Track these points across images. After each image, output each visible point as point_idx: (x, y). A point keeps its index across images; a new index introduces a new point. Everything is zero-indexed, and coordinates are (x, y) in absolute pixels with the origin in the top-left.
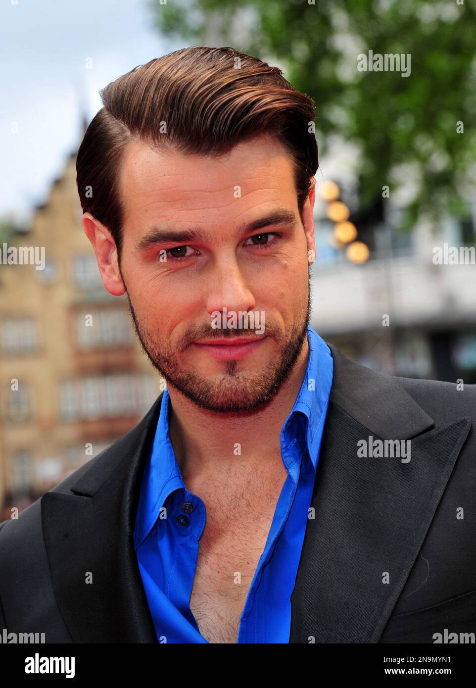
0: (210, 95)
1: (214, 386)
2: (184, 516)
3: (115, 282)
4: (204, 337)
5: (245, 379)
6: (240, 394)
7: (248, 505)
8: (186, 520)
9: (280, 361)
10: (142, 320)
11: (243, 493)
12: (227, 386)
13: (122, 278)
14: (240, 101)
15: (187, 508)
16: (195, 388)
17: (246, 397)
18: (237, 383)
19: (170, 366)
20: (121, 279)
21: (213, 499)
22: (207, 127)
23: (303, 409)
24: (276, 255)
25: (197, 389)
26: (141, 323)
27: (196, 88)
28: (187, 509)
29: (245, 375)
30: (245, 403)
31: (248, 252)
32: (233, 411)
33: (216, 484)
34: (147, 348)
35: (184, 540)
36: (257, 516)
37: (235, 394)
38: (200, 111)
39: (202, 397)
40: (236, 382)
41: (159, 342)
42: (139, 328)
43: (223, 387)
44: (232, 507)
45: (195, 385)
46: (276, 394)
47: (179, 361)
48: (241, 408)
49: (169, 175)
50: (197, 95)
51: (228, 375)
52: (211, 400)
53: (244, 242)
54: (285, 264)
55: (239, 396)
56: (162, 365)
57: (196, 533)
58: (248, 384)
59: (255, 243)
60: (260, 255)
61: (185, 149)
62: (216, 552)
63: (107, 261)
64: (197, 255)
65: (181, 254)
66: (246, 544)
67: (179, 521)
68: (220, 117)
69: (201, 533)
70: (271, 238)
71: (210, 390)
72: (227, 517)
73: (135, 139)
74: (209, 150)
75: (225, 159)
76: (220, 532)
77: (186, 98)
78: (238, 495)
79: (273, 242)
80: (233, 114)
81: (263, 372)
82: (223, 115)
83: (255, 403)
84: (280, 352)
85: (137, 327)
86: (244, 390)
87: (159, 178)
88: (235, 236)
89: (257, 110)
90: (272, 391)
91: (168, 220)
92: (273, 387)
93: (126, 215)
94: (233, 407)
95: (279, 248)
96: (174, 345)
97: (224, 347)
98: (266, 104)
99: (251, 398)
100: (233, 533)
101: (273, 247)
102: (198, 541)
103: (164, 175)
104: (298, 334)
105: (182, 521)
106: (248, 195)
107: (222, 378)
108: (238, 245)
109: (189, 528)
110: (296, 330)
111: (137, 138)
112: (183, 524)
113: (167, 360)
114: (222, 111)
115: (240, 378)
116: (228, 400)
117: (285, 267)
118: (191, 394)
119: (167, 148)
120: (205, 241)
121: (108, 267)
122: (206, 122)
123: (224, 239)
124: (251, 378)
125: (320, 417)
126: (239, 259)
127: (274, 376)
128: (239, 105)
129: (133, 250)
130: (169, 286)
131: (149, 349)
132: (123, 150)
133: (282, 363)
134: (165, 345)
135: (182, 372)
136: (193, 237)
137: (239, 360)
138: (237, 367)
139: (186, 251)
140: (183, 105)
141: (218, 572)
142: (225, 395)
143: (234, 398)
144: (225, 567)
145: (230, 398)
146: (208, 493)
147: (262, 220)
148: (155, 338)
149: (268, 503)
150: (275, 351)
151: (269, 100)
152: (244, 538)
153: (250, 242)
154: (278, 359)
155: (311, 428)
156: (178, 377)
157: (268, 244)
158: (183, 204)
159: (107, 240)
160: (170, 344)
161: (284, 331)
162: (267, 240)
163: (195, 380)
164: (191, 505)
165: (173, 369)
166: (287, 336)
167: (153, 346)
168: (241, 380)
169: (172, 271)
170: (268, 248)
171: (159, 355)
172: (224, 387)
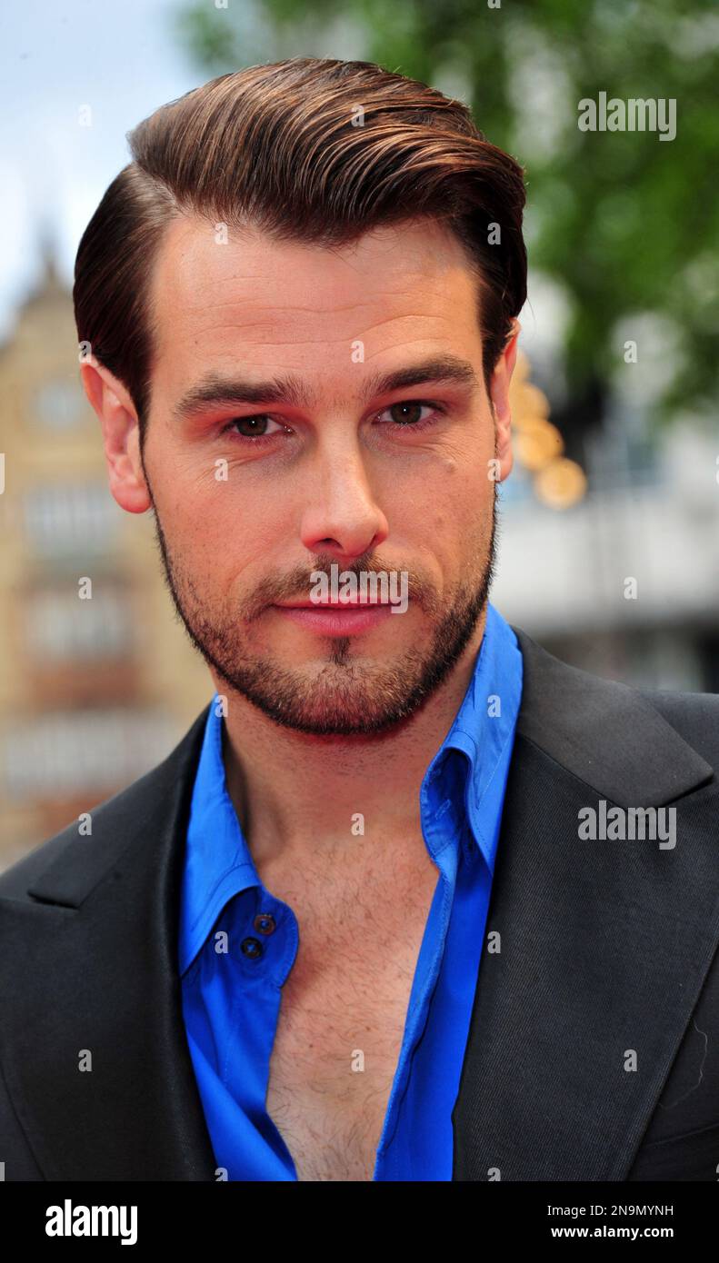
0: (329, 132)
1: (306, 684)
2: (257, 940)
3: (132, 487)
4: (294, 593)
5: (365, 674)
6: (352, 700)
7: (368, 916)
8: (259, 946)
9: (431, 649)
10: (181, 556)
11: (358, 894)
12: (331, 684)
13: (145, 476)
14: (384, 145)
15: (264, 924)
16: (270, 689)
17: (364, 707)
18: (349, 679)
19: (224, 648)
20: (143, 476)
21: (301, 904)
22: (319, 190)
23: (463, 744)
24: (434, 446)
25: (273, 691)
26: (177, 562)
27: (305, 115)
28: (263, 927)
29: (365, 665)
30: (361, 720)
31: (381, 435)
32: (339, 733)
33: (309, 875)
34: (185, 611)
35: (253, 985)
36: (384, 937)
37: (344, 701)
38: (309, 157)
39: (282, 706)
40: (347, 679)
41: (209, 601)
42: (173, 574)
43: (322, 686)
44: (338, 920)
45: (269, 684)
46: (421, 708)
47: (244, 639)
48: (353, 728)
49: (243, 277)
50: (306, 128)
51: (333, 663)
52: (299, 711)
53: (375, 415)
54: (450, 465)
55: (352, 704)
56: (211, 645)
57: (277, 974)
58: (369, 684)
59: (397, 421)
60: (401, 443)
61: (275, 231)
62: (307, 1005)
63: (120, 448)
64: (286, 434)
65: (255, 431)
66: (365, 993)
67: (244, 949)
68: (344, 173)
69: (286, 973)
70: (426, 412)
71: (298, 692)
72: (328, 938)
73: (186, 212)
74: (320, 232)
75: (348, 252)
76: (315, 970)
77: (284, 135)
78: (349, 898)
79: (429, 422)
80: (370, 166)
81: (399, 665)
82: (351, 168)
83: (380, 721)
84: (432, 632)
85: (168, 571)
86: (360, 694)
87: (223, 282)
88: (359, 398)
89: (415, 163)
90: (414, 702)
91: (237, 361)
92: (415, 693)
93: (158, 352)
94: (339, 724)
95: (438, 433)
96: (236, 607)
97: (331, 611)
98: (432, 156)
99: (374, 709)
100: (340, 970)
101: (429, 430)
102: (281, 988)
103: (235, 277)
104: (469, 600)
105: (250, 948)
106: (389, 323)
107: (323, 668)
108: (362, 420)
109: (263, 964)
110: (464, 592)
111: (189, 208)
112: (251, 955)
113: (221, 637)
114: (350, 161)
115: (356, 670)
116: (330, 711)
117: (451, 470)
118: (262, 700)
119: (243, 227)
120: (302, 403)
121: (120, 459)
122: (318, 179)
123: (337, 402)
124: (376, 671)
125: (494, 759)
126: (363, 445)
127: (419, 675)
128: (384, 150)
129: (168, 417)
130: (231, 492)
131: (188, 614)
132: (160, 229)
133: (436, 651)
134: (220, 608)
135: (246, 660)
136: (279, 395)
137: (355, 637)
138: (351, 650)
139: (265, 427)
140: (279, 146)
141: (311, 1046)
142: (325, 702)
143: (342, 709)
144: (323, 1037)
145: (335, 709)
146: (292, 892)
147: (411, 370)
148: (201, 592)
149: (405, 915)
150: (422, 629)
151: (437, 150)
152: (361, 981)
153: (387, 417)
154: (427, 646)
155: (477, 779)
156: (238, 668)
157: (419, 424)
158: (266, 332)
159: (122, 408)
160: (228, 606)
161: (439, 592)
162: (419, 417)
163: (271, 673)
164: (273, 919)
165: (230, 652)
166: (445, 602)
167: (196, 607)
168: (356, 675)
169: (239, 462)
170: (418, 431)
171: (206, 625)
172: (324, 687)
